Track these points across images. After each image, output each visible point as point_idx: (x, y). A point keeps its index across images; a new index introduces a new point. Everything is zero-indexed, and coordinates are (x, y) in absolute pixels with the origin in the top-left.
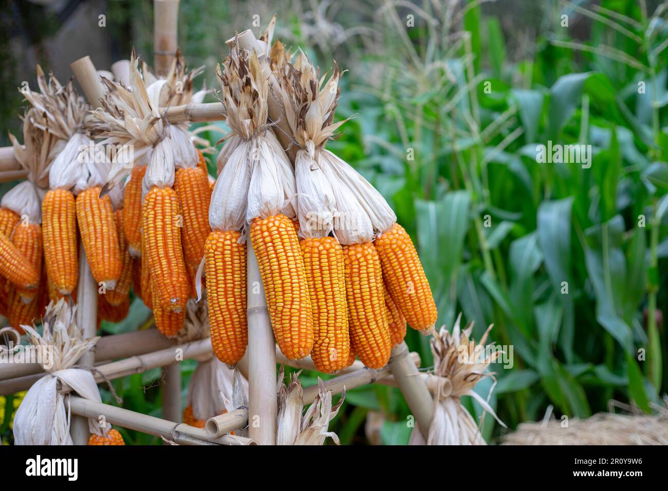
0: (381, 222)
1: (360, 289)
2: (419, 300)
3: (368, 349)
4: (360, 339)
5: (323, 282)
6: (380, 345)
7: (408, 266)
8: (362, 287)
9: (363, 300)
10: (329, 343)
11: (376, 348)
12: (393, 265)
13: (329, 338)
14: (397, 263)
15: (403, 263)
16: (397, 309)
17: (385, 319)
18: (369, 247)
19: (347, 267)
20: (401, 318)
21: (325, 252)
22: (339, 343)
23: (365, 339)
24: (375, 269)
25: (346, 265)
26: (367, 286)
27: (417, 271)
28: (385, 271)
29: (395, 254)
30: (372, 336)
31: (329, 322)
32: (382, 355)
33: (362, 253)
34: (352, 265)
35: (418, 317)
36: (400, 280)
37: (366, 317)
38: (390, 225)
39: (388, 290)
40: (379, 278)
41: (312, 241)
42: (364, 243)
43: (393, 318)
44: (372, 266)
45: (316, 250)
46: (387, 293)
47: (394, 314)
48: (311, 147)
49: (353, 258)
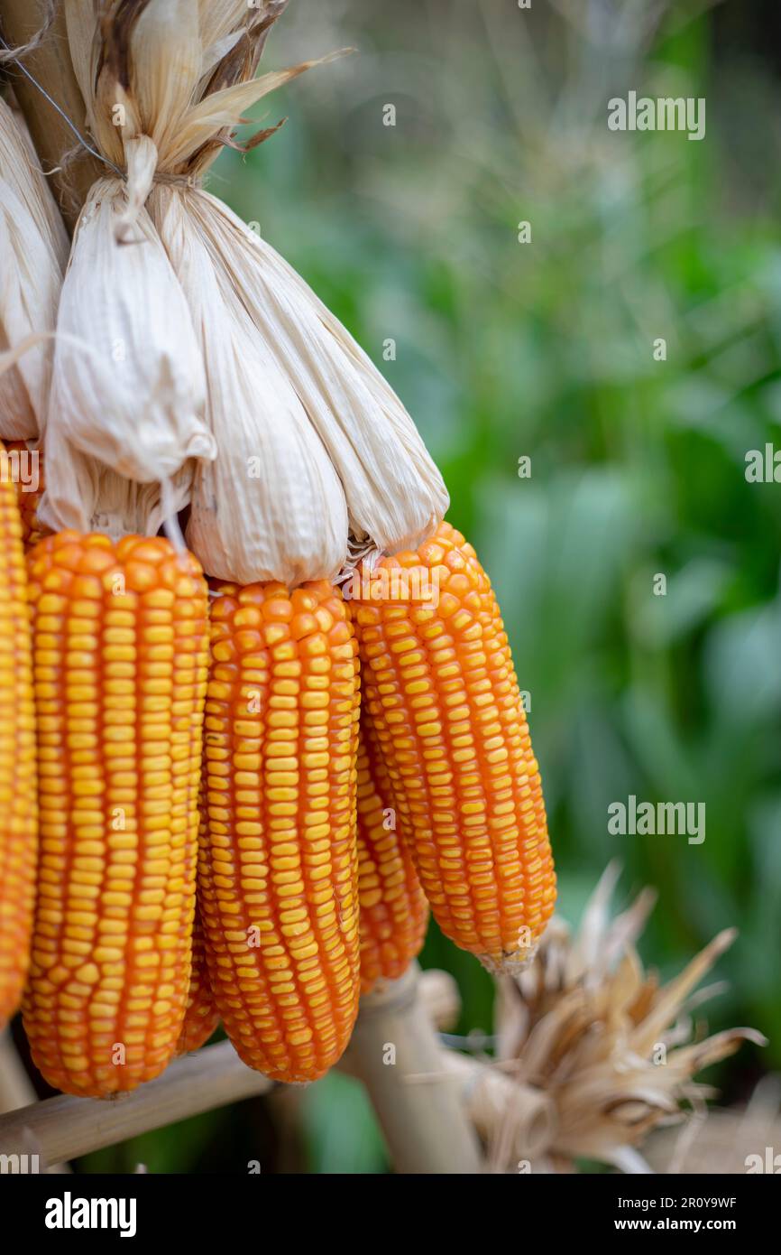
0: (388, 508)
1: (263, 770)
2: (495, 843)
3: (265, 1011)
4: (235, 967)
5: (101, 725)
6: (314, 1002)
7: (469, 702)
8: (271, 763)
9: (265, 818)
10: (96, 987)
11: (298, 1013)
12: (412, 688)
13: (99, 965)
14: (424, 684)
15: (453, 685)
16: (402, 854)
17: (346, 902)
18: (322, 604)
19: (220, 674)
20: (410, 890)
21: (127, 599)
22: (141, 990)
23: (254, 973)
24: (334, 695)
25: (213, 666)
26: (293, 762)
27: (504, 723)
28: (374, 709)
29: (424, 643)
30: (285, 962)
31: (108, 898)
32: (316, 1039)
33: (291, 624)
34: (242, 669)
35: (481, 907)
36: (429, 754)
37: (271, 887)
38: (421, 526)
39: (375, 779)
40: (344, 734)
41: (84, 546)
42: (304, 585)
43: (382, 886)
44: (323, 681)
45: (91, 588)
46: (371, 788)
47: (386, 870)
48: (142, 163)
49: (250, 640)
